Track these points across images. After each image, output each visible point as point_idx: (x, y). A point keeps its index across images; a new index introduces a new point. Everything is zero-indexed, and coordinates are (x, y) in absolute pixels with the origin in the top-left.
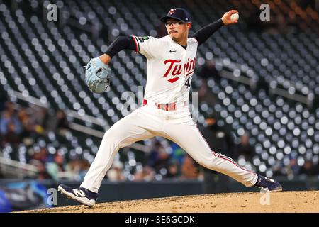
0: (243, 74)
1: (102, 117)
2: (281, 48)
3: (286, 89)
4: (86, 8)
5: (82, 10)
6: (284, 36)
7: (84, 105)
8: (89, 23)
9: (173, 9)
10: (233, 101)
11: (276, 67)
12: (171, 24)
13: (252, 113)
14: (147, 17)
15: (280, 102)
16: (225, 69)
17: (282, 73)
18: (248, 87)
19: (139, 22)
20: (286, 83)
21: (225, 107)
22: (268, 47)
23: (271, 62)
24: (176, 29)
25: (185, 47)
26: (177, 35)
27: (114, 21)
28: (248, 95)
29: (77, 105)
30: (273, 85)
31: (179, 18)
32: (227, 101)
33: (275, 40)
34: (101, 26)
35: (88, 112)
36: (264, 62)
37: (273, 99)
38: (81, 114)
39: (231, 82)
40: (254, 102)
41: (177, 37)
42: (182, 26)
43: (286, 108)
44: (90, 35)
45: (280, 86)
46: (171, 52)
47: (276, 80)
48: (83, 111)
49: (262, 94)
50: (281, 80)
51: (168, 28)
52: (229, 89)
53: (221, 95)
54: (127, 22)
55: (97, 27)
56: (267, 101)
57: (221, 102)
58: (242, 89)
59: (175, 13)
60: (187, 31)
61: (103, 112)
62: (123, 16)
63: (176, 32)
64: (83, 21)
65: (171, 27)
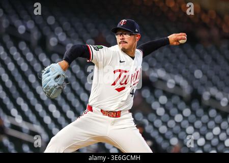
0: (177, 85)
1: (39, 123)
2: (215, 60)
3: (219, 101)
4: (25, 17)
5: (21, 19)
6: (217, 48)
7: (21, 112)
8: (28, 31)
9: (124, 20)
10: (167, 111)
11: (209, 79)
12: (121, 34)
13: (185, 123)
14: (85, 27)
15: (212, 113)
16: (160, 79)
17: (215, 85)
18: (181, 98)
19: (77, 32)
20: (219, 95)
21: (159, 117)
22: (202, 59)
23: (204, 73)
24: (126, 40)
25: (133, 58)
26: (127, 46)
27: (53, 31)
28: (181, 105)
29: (14, 112)
30: (206, 96)
31: (129, 29)
32: (160, 111)
33: (209, 52)
34: (40, 35)
35: (26, 119)
36: (198, 74)
37: (206, 110)
38: (19, 120)
39: (165, 93)
40: (187, 112)
41: (126, 48)
42: (133, 37)
43: (219, 118)
44: (28, 44)
45: (213, 98)
46: (120, 62)
47: (209, 91)
48: (20, 117)
49: (195, 105)
50: (214, 91)
51: (119, 38)
52: (163, 99)
53: (155, 105)
54: (65, 31)
55: (35, 36)
56: (200, 112)
57: (154, 112)
58: (176, 99)
59: (126, 24)
60: (136, 42)
61: (40, 120)
62: (61, 26)
63: (126, 43)
64: (21, 29)
65: (121, 37)
